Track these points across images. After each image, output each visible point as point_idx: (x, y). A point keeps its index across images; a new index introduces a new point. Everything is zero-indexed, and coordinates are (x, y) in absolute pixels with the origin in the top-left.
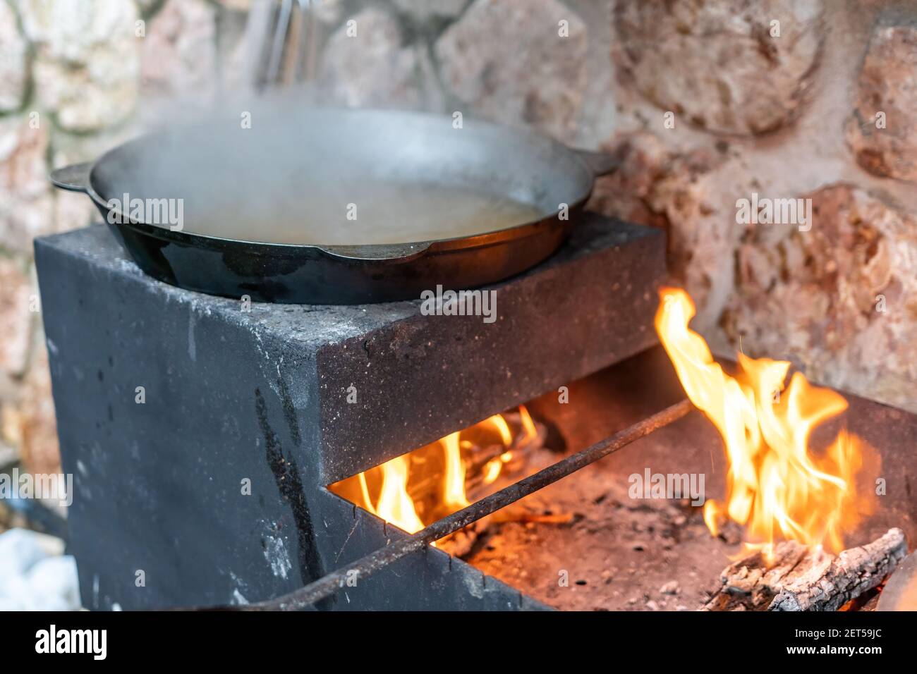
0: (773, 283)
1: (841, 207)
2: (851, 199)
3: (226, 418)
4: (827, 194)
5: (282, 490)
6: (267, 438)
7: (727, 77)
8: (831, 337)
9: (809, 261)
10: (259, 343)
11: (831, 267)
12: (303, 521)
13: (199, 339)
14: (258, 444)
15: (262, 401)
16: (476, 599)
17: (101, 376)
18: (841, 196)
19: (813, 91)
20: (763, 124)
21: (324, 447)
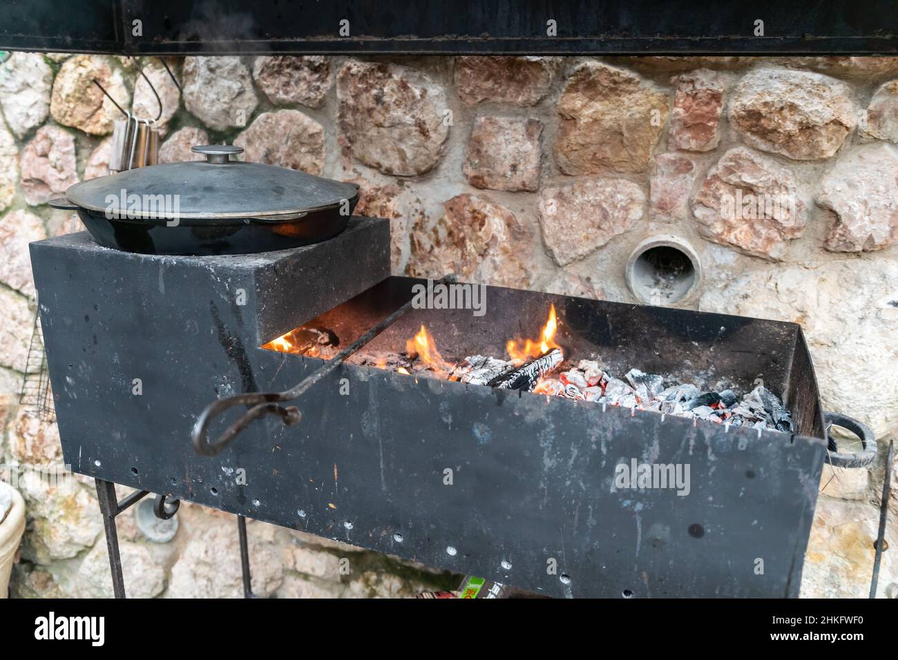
0: (432, 248)
1: (465, 205)
2: (469, 200)
3: (188, 322)
4: (456, 200)
5: (230, 356)
6: (219, 328)
7: (403, 147)
8: (465, 269)
9: (450, 234)
10: (213, 274)
11: (462, 235)
12: (246, 370)
13: (166, 281)
14: (212, 332)
15: (215, 307)
16: (365, 382)
17: (87, 318)
18: (464, 200)
19: (446, 151)
20: (423, 169)
21: (259, 324)
